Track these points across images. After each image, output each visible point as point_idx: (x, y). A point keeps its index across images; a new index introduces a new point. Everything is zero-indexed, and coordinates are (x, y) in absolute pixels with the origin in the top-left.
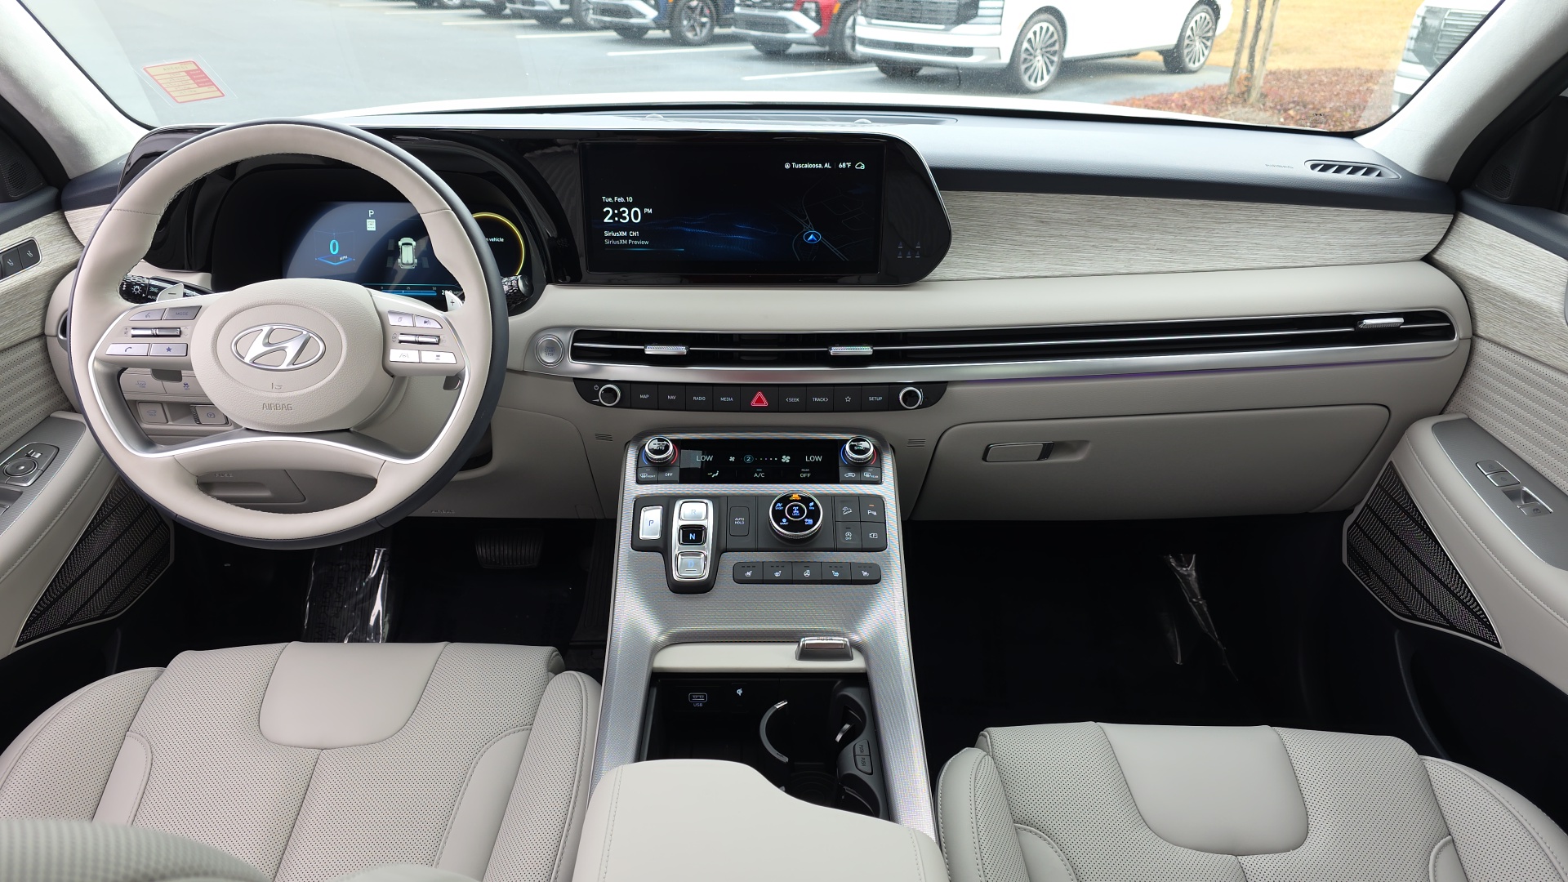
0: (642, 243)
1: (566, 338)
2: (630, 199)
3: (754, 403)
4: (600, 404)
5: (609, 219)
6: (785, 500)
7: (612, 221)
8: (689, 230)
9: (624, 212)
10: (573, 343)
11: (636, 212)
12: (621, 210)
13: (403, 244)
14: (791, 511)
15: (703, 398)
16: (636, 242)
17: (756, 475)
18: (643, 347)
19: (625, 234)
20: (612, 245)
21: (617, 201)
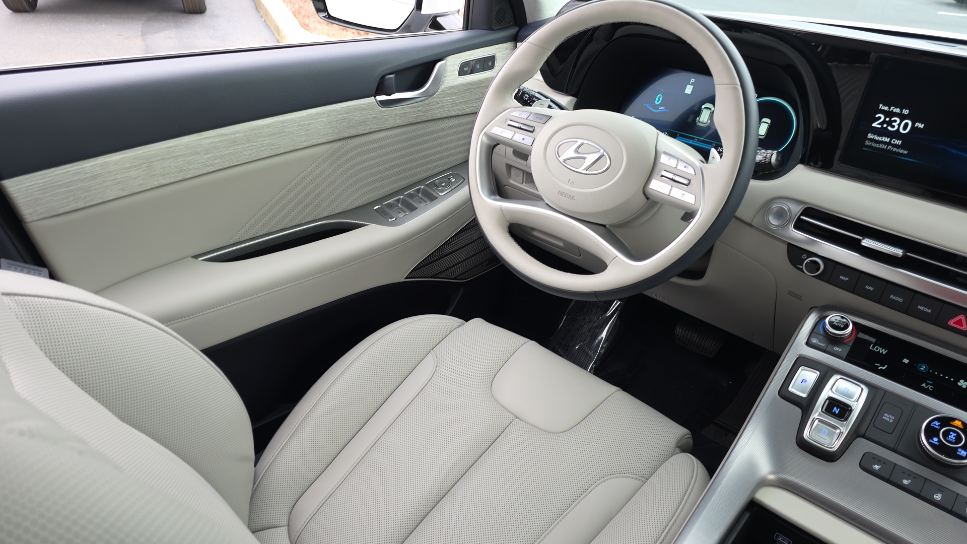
0: (901, 151)
1: (796, 209)
2: (906, 112)
3: (951, 323)
4: (801, 270)
5: (878, 124)
6: (946, 421)
7: (880, 126)
8: (954, 151)
9: (895, 121)
10: (801, 215)
11: (907, 124)
12: (893, 119)
13: (705, 108)
14: (946, 434)
15: (900, 300)
16: (895, 149)
17: (924, 385)
18: (861, 238)
19: (887, 140)
20: (870, 147)
21: (892, 110)
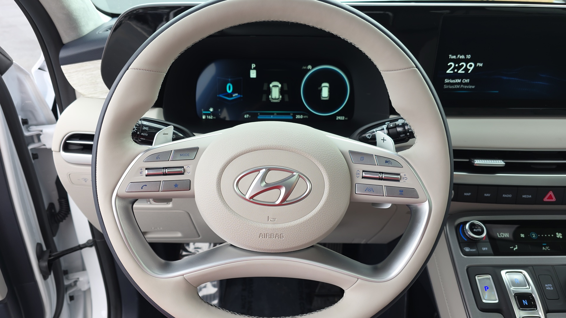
2: (469, 57)
3: (546, 199)
5: (451, 70)
7: (452, 72)
8: (505, 78)
9: (463, 65)
11: (471, 66)
12: (460, 64)
13: (273, 86)
15: (510, 196)
16: (466, 87)
17: (544, 248)
18: (472, 160)
19: (459, 81)
20: (448, 89)
21: (459, 57)
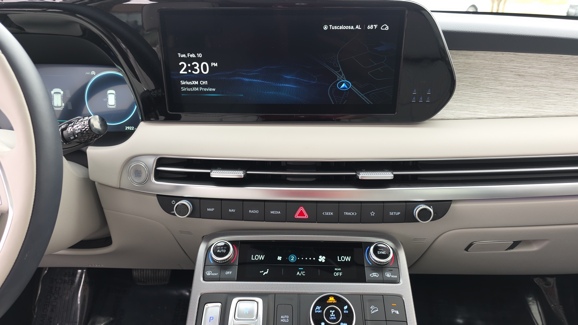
0: (210, 90)
1: (151, 162)
2: (200, 55)
3: (297, 216)
4: (174, 214)
5: (184, 71)
6: (323, 301)
7: (186, 73)
8: (247, 80)
9: (195, 65)
10: (156, 167)
11: (205, 66)
12: (193, 64)
13: (55, 93)
14: (328, 314)
15: (257, 212)
16: (205, 89)
17: (298, 273)
18: (209, 171)
19: (197, 83)
20: (186, 92)
21: (189, 56)
